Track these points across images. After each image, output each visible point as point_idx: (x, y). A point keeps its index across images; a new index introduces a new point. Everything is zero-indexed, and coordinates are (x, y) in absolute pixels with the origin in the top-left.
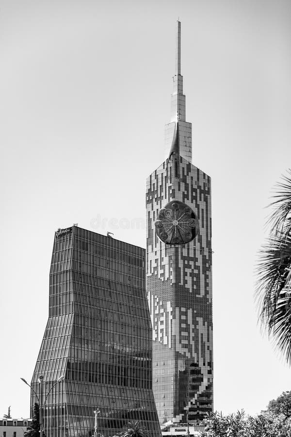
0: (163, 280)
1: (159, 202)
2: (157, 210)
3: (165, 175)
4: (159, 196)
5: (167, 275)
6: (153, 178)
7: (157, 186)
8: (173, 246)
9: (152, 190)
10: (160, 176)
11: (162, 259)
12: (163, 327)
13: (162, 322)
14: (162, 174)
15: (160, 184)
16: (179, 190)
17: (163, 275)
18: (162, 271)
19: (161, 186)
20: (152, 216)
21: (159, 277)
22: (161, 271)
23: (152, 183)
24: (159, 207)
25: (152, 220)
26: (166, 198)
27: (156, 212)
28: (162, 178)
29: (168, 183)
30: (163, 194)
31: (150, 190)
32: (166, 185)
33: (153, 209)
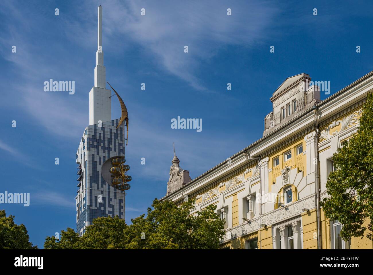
1: (106, 151)
2: (104, 157)
3: (114, 131)
6: (99, 128)
7: (104, 137)
9: (98, 138)
10: (107, 130)
11: (110, 200)
14: (111, 129)
15: (108, 137)
17: (113, 212)
18: (111, 209)
19: (110, 140)
20: (97, 159)
21: (107, 212)
23: (98, 132)
24: (106, 155)
25: (98, 163)
26: (115, 150)
27: (102, 158)
28: (111, 132)
29: (118, 139)
30: (112, 146)
31: (95, 136)
32: (115, 140)
33: (98, 154)
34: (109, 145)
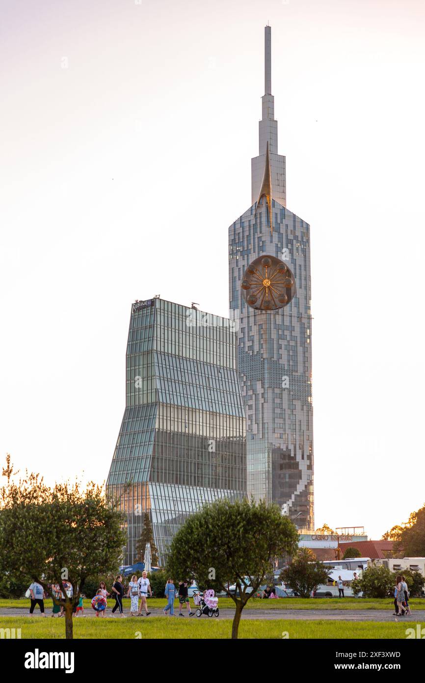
0: (251, 354)
1: (246, 256)
2: (243, 266)
3: (253, 222)
4: (246, 249)
5: (256, 348)
6: (238, 226)
7: (243, 237)
8: (264, 312)
9: (237, 241)
10: (246, 224)
11: (250, 329)
12: (253, 412)
13: (250, 407)
14: (250, 221)
15: (247, 233)
16: (271, 242)
17: (251, 348)
18: (250, 344)
19: (248, 236)
20: (236, 274)
21: (246, 350)
22: (248, 344)
23: (237, 232)
24: (245, 263)
25: (237, 279)
26: (254, 252)
27: (242, 269)
28: (250, 226)
29: (257, 233)
30: (251, 247)
31: (234, 240)
32: (254, 235)
33: (237, 266)
34: (248, 247)
